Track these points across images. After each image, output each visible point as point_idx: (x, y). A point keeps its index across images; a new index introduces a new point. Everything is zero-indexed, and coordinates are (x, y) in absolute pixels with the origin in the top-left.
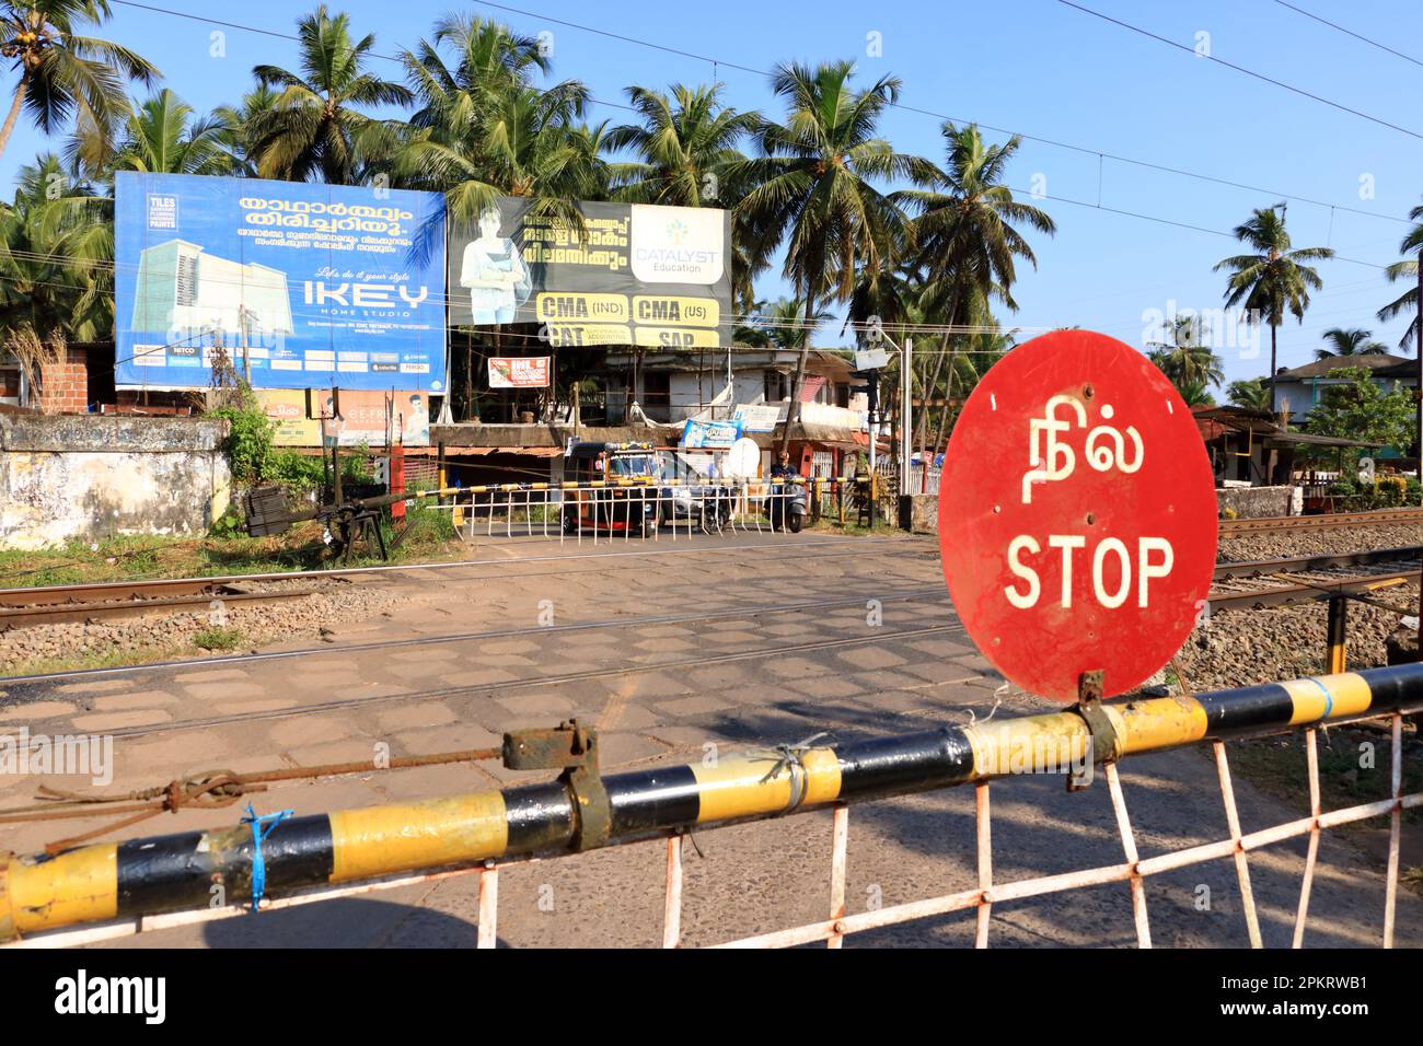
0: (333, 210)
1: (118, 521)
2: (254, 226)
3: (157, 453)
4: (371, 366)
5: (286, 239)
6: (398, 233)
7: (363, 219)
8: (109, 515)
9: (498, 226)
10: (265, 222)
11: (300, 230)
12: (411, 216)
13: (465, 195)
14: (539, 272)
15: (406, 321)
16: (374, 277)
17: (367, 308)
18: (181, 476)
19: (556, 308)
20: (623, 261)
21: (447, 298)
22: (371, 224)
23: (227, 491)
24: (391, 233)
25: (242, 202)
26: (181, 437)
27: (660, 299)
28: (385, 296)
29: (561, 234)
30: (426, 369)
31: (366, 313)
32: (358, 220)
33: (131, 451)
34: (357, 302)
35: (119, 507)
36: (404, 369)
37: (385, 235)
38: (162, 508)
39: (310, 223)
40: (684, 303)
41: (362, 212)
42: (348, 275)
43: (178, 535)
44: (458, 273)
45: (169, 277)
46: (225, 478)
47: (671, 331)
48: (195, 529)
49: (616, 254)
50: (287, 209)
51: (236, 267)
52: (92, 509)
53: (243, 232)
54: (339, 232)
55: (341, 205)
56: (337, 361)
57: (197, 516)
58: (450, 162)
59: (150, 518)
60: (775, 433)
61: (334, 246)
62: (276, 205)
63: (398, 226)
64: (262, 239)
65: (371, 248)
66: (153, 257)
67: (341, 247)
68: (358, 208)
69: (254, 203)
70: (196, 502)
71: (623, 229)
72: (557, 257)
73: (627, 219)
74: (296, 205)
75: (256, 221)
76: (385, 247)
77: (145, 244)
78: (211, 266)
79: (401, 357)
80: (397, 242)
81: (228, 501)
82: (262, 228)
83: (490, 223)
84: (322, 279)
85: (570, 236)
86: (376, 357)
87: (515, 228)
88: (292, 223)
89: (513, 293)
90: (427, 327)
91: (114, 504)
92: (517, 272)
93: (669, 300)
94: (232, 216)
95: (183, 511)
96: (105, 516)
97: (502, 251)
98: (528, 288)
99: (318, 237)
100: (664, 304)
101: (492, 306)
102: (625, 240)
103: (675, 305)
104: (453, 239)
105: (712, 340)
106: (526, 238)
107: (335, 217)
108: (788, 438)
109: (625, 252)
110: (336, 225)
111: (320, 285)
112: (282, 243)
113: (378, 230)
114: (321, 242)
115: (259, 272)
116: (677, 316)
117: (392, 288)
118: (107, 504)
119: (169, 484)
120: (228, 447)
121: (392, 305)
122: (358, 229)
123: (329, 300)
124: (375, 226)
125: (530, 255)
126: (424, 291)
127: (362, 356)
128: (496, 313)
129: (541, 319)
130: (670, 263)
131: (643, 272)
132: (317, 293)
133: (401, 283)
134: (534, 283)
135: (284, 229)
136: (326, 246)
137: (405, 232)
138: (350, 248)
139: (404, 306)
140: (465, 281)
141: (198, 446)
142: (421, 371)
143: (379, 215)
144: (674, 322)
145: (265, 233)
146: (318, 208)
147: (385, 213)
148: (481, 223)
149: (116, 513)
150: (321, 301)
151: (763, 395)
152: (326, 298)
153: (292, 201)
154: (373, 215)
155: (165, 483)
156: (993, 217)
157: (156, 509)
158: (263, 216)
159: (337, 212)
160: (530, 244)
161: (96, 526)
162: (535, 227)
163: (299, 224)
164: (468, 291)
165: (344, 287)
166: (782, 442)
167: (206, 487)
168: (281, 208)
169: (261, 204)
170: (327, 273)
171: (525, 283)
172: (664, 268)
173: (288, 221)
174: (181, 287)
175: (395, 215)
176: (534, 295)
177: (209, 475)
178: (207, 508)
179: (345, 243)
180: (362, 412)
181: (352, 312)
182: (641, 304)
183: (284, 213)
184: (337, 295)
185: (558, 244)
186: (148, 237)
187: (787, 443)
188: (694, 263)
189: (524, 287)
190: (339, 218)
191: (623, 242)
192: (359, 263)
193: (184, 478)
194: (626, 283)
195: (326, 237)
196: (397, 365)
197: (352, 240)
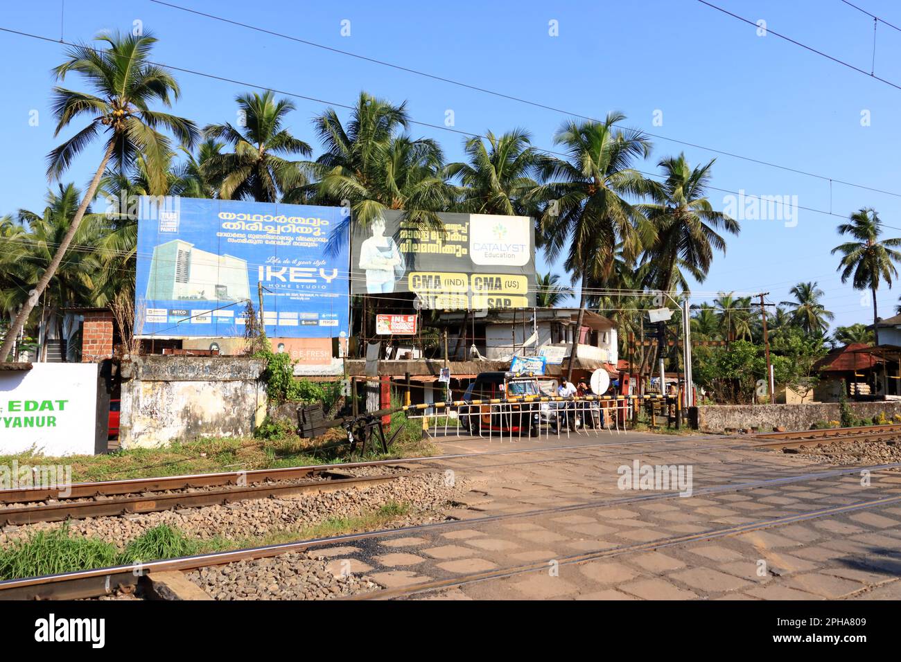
0: (278, 219)
1: (201, 427)
2: (227, 231)
3: (225, 381)
4: (300, 321)
5: (248, 239)
6: (319, 234)
7: (297, 225)
8: (196, 425)
9: (383, 229)
10: (234, 228)
11: (257, 232)
12: (328, 223)
13: (365, 209)
14: (410, 258)
15: (325, 291)
16: (303, 263)
17: (298, 283)
18: (238, 397)
19: (421, 282)
20: (465, 251)
21: (350, 275)
22: (302, 228)
23: (265, 407)
24: (315, 234)
25: (220, 215)
26: (240, 370)
27: (489, 276)
28: (310, 275)
29: (425, 234)
30: (336, 323)
31: (298, 286)
32: (294, 226)
33: (210, 380)
34: (292, 279)
35: (202, 418)
36: (322, 323)
37: (311, 235)
38: (227, 419)
39: (263, 228)
40: (504, 278)
41: (297, 220)
42: (287, 262)
43: (235, 437)
44: (358, 260)
45: (171, 263)
46: (264, 398)
47: (495, 298)
48: (245, 433)
49: (460, 246)
50: (249, 219)
51: (215, 257)
52: (186, 420)
53: (220, 234)
54: (282, 234)
55: (283, 217)
56: (278, 319)
57: (247, 424)
58: (352, 187)
59: (219, 426)
60: (562, 365)
61: (278, 243)
62: (242, 217)
63: (319, 229)
64: (232, 238)
65: (302, 244)
66: (160, 251)
67: (282, 243)
68: (294, 218)
69: (228, 216)
70: (247, 414)
71: (464, 230)
72: (422, 249)
73: (467, 224)
74: (254, 216)
75: (229, 227)
76: (311, 243)
77: (157, 243)
78: (198, 256)
79: (320, 315)
80: (319, 240)
81: (265, 414)
82: (232, 231)
83: (378, 227)
84: (270, 264)
85: (430, 235)
86: (304, 316)
87: (395, 231)
88: (252, 229)
89: (393, 273)
90: (336, 295)
91: (199, 416)
92: (396, 259)
93: (495, 277)
94: (214, 224)
95: (239, 421)
96: (194, 424)
97: (387, 245)
98: (403, 269)
99: (267, 237)
100: (492, 279)
101: (380, 282)
102: (466, 237)
103: (498, 279)
104: (354, 239)
105: (522, 303)
106: (401, 237)
107: (280, 224)
108: (572, 368)
109: (466, 245)
110: (280, 229)
111: (269, 268)
112: (244, 241)
113: (306, 232)
114: (270, 240)
115: (229, 260)
116: (500, 286)
117: (315, 270)
118: (195, 416)
119: (231, 402)
120: (265, 377)
121: (315, 281)
122: (294, 231)
123: (274, 278)
124: (305, 230)
125: (404, 248)
126: (335, 271)
127: (295, 315)
128: (382, 285)
129: (411, 289)
130: (495, 252)
131: (478, 258)
132: (266, 274)
133: (321, 267)
134: (407, 266)
135: (247, 232)
136: (273, 243)
137: (324, 233)
138: (288, 244)
139: (321, 281)
140: (362, 265)
141: (249, 376)
142: (333, 325)
143: (308, 223)
144: (498, 291)
145: (234, 235)
146: (268, 218)
147: (311, 221)
148: (373, 227)
149: (200, 423)
150: (269, 279)
151: (550, 339)
152: (272, 277)
153: (252, 214)
154: (303, 223)
155: (229, 402)
156: (696, 220)
157: (223, 419)
158: (234, 224)
159: (280, 221)
160: (404, 241)
161: (188, 431)
162: (408, 229)
163: (256, 229)
164: (364, 271)
165: (284, 270)
166: (568, 371)
167: (253, 404)
168: (244, 219)
169: (232, 216)
170: (273, 260)
171: (401, 266)
172: (491, 256)
173: (249, 227)
174: (179, 270)
175: (318, 222)
176: (407, 273)
177: (255, 395)
178: (253, 419)
179: (285, 241)
180: (301, 352)
181: (289, 286)
182: (476, 279)
183: (247, 222)
184: (279, 275)
185: (422, 240)
186: (160, 238)
187: (571, 371)
188: (510, 252)
189: (401, 269)
190: (281, 225)
191: (465, 239)
192: (293, 254)
193: (240, 398)
194: (467, 266)
195: (273, 237)
196: (317, 321)
197: (290, 239)
